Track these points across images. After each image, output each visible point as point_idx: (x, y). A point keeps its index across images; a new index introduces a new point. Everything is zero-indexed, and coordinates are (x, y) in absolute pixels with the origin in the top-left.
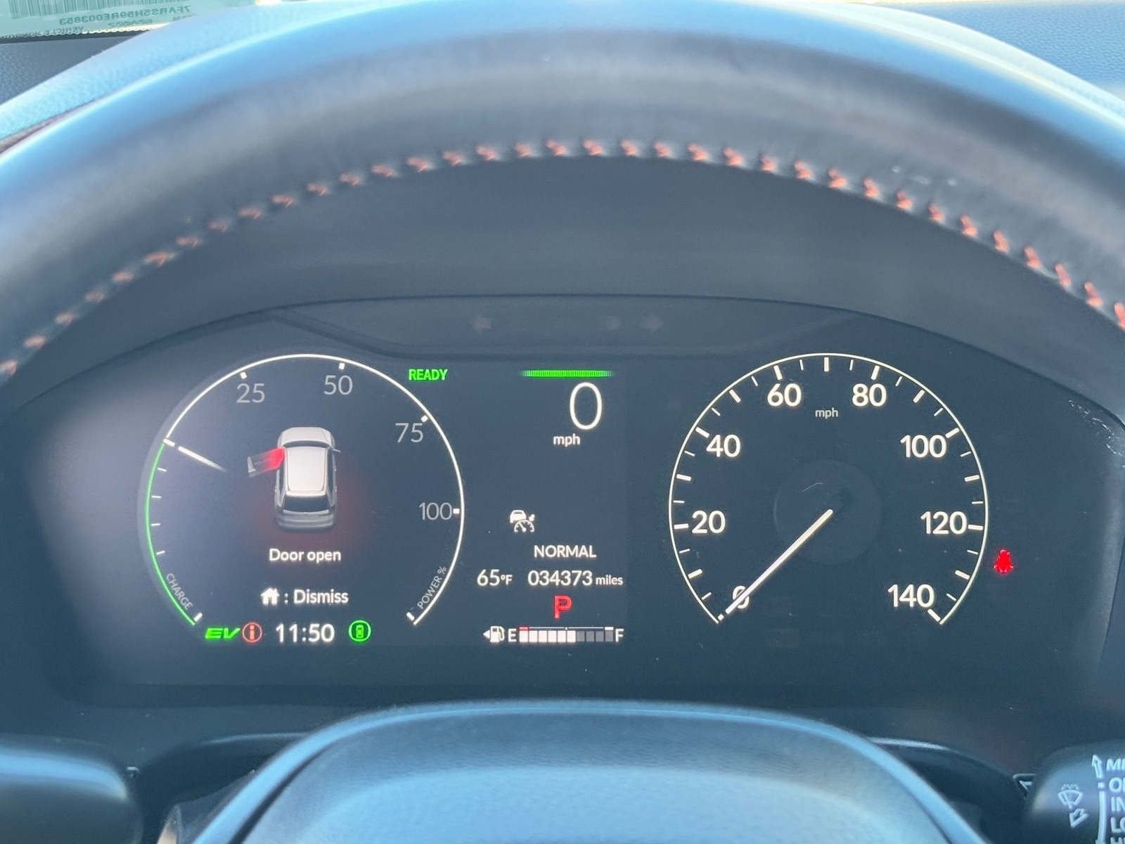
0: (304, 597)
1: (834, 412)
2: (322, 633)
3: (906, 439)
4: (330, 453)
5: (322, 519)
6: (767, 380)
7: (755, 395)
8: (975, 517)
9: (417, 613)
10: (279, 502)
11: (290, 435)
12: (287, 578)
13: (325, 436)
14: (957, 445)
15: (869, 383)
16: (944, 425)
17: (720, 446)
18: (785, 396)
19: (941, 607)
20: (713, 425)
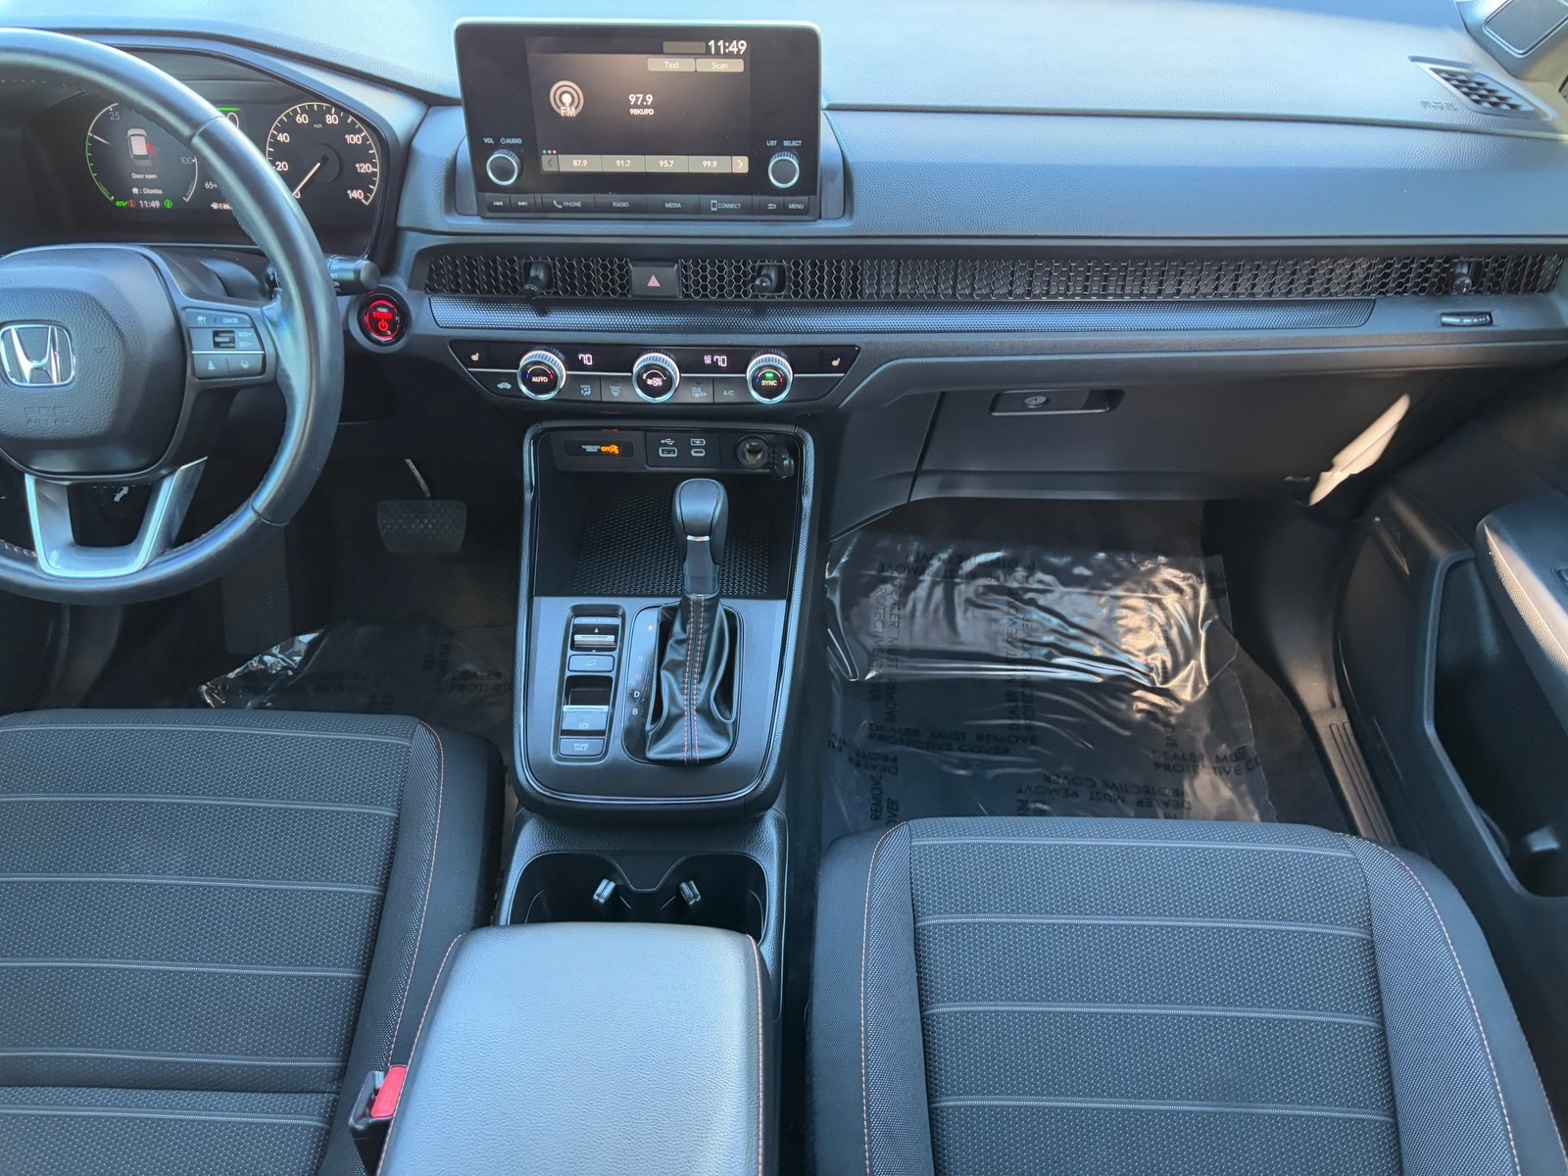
0: (147, 191)
1: (320, 126)
2: (156, 204)
3: (347, 136)
4: (146, 139)
5: (147, 163)
6: (295, 112)
7: (292, 118)
8: (374, 165)
9: (187, 197)
10: (132, 157)
11: (131, 132)
12: (140, 184)
13: (143, 132)
14: (365, 139)
15: (332, 115)
16: (359, 131)
17: (283, 138)
18: (302, 119)
19: (366, 198)
20: (279, 130)
